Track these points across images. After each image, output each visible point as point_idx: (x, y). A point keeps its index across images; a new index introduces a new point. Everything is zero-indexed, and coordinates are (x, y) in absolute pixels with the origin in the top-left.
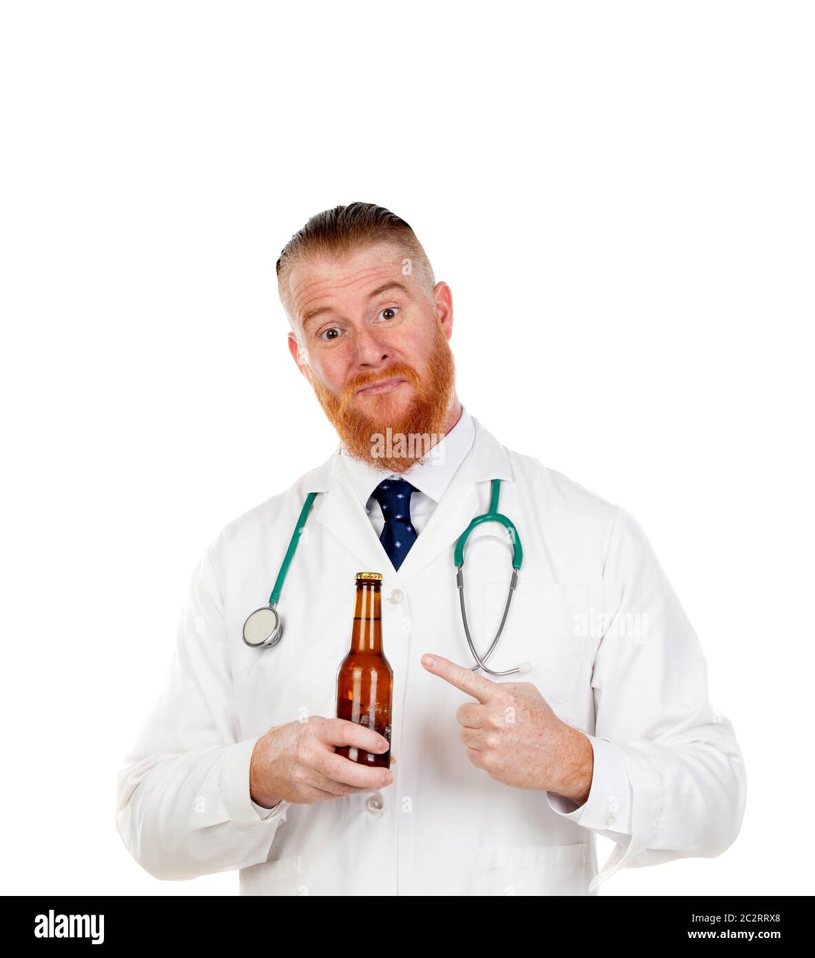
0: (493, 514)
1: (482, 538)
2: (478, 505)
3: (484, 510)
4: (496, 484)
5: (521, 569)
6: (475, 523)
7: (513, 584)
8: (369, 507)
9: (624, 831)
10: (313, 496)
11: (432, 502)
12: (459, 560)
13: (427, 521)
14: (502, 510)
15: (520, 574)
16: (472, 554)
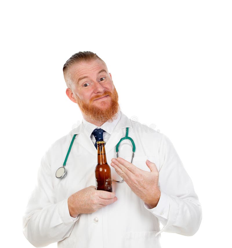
0: (127, 137)
1: (123, 144)
2: (122, 135)
3: (124, 136)
4: (127, 129)
5: (135, 152)
6: (121, 140)
7: (133, 156)
8: (91, 137)
9: (166, 218)
10: (75, 135)
11: (110, 135)
12: (117, 150)
13: (108, 140)
14: (129, 136)
15: (135, 153)
16: (121, 148)
